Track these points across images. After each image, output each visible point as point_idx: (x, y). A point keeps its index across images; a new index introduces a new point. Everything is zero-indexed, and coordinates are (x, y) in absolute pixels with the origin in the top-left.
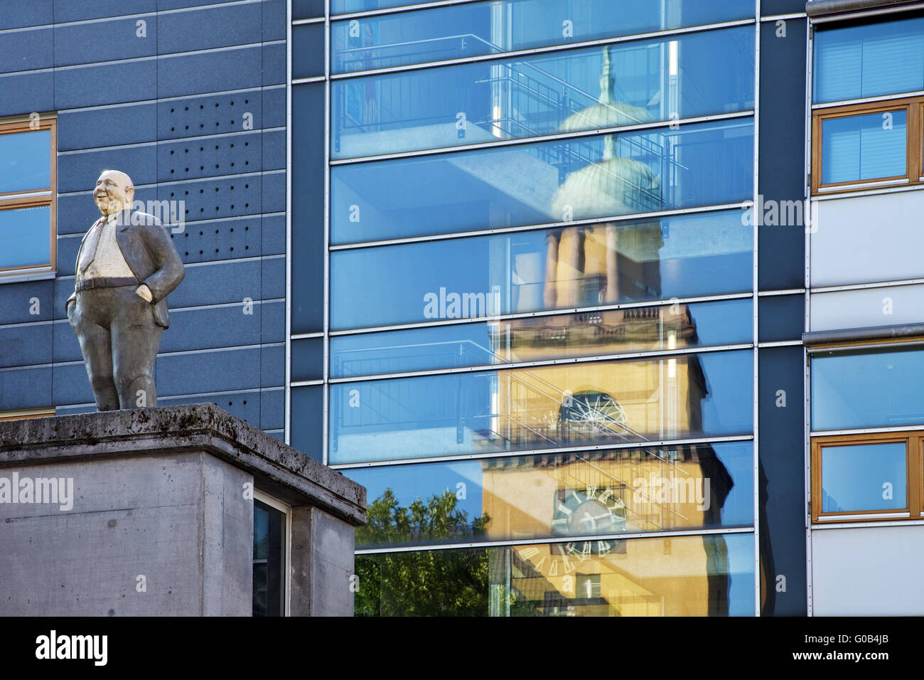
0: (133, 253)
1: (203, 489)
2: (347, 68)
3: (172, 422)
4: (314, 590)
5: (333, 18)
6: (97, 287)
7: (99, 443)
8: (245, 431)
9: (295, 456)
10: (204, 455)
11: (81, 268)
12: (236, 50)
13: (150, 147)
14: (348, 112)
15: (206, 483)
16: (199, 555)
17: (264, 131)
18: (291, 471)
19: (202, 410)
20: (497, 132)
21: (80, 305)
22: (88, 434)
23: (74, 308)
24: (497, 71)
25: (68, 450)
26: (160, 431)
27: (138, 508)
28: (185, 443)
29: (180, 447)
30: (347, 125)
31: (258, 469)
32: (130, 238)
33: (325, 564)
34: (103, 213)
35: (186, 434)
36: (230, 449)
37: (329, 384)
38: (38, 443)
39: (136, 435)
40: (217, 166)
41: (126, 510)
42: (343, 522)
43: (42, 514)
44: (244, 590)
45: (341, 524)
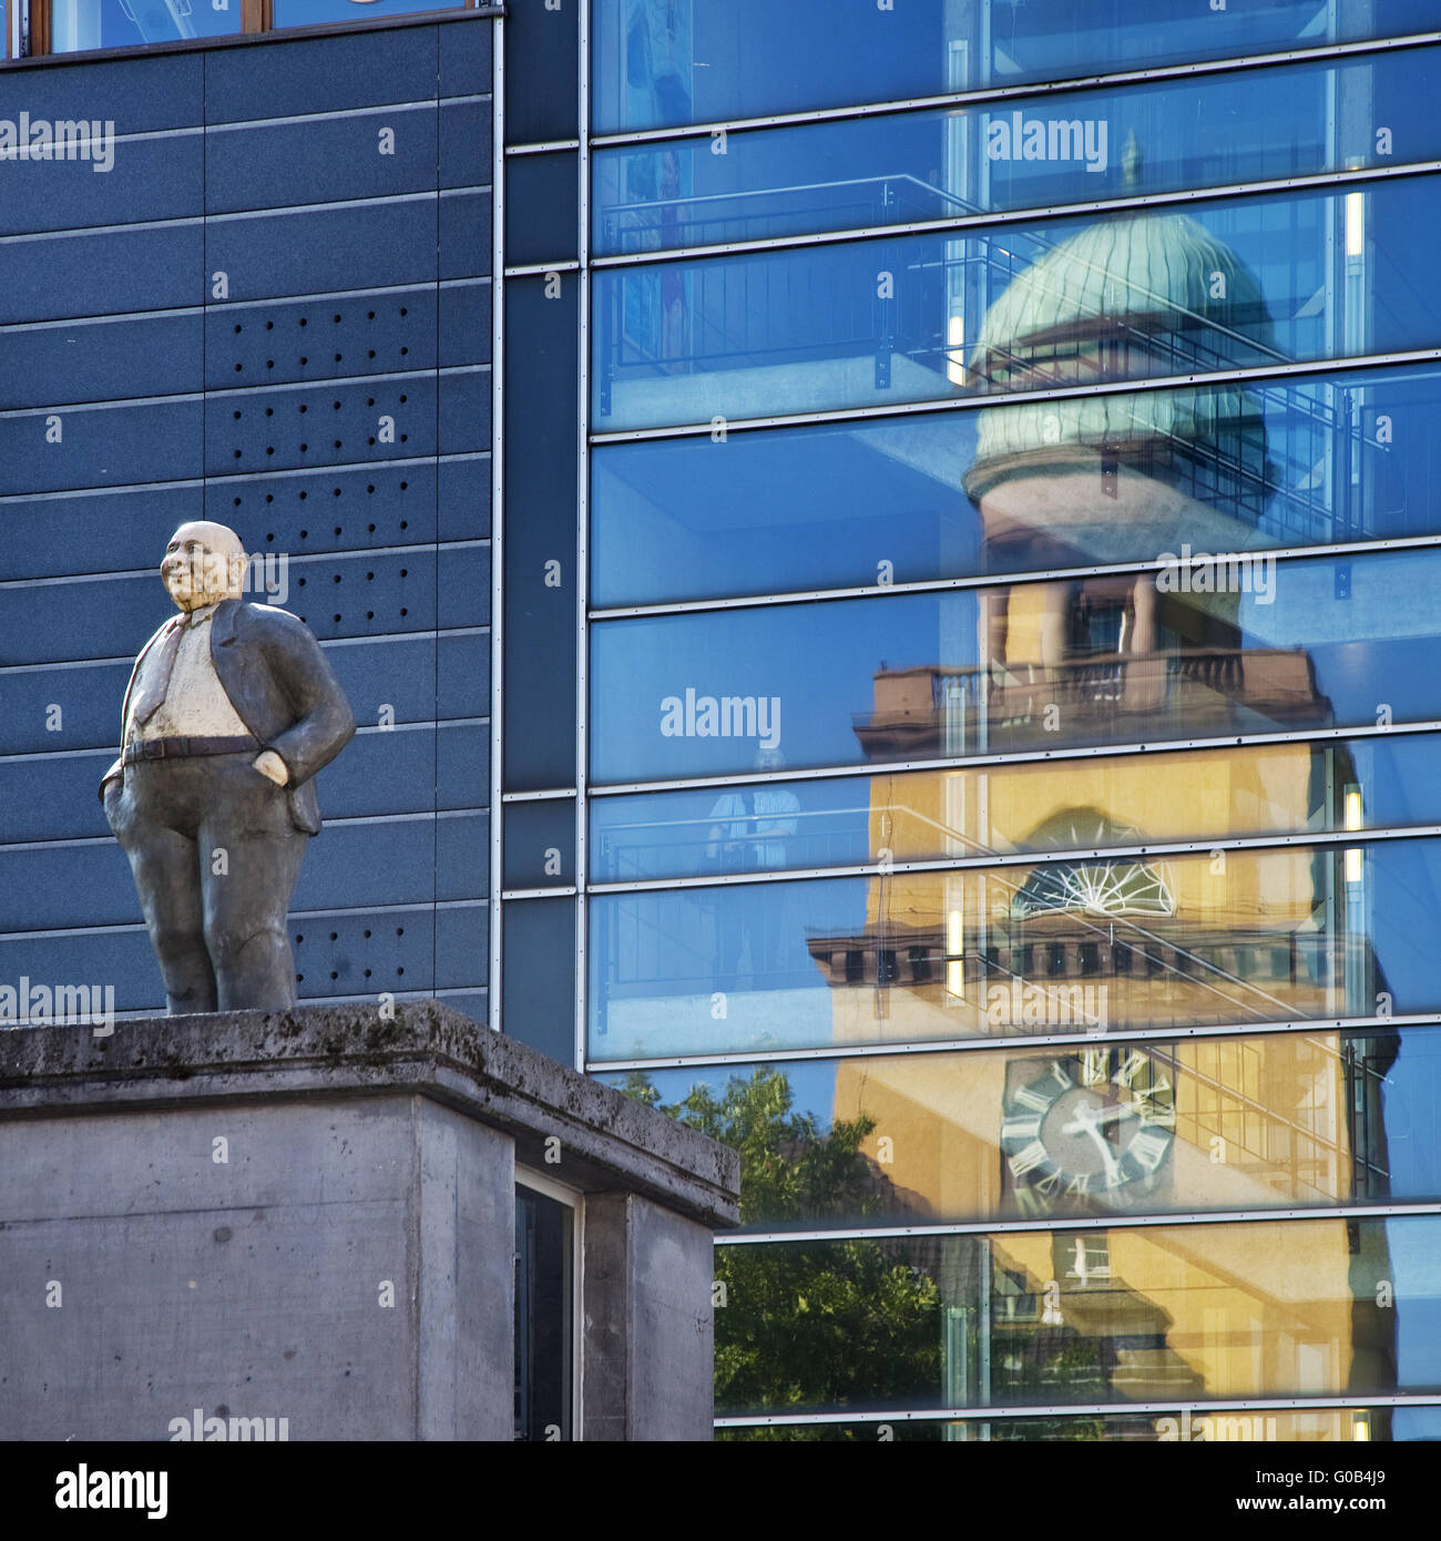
0: (246, 687)
1: (416, 1172)
2: (624, 246)
3: (350, 1035)
4: (634, 1361)
5: (598, 141)
6: (169, 757)
7: (196, 1075)
8: (502, 1052)
9: (598, 1096)
10: (418, 1101)
11: (135, 718)
12: (381, 206)
13: (189, 402)
14: (627, 331)
15: (423, 1158)
16: (409, 1299)
17: (442, 372)
18: (590, 1126)
19: (416, 1014)
20: (956, 374)
21: (133, 790)
22: (169, 1058)
23: (117, 794)
24: (956, 249)
25: (129, 1089)
26: (325, 1053)
27: (278, 1206)
28: (378, 1077)
29: (368, 1087)
30: (625, 360)
31: (527, 1126)
32: (240, 657)
33: (654, 1307)
34: (181, 606)
35: (383, 1061)
36: (472, 1089)
37: (588, 896)
38: (64, 1075)
39: (274, 1061)
40: (338, 445)
41: (253, 1208)
42: (690, 1222)
43: (72, 1215)
44: (498, 1366)
45: (685, 1226)
